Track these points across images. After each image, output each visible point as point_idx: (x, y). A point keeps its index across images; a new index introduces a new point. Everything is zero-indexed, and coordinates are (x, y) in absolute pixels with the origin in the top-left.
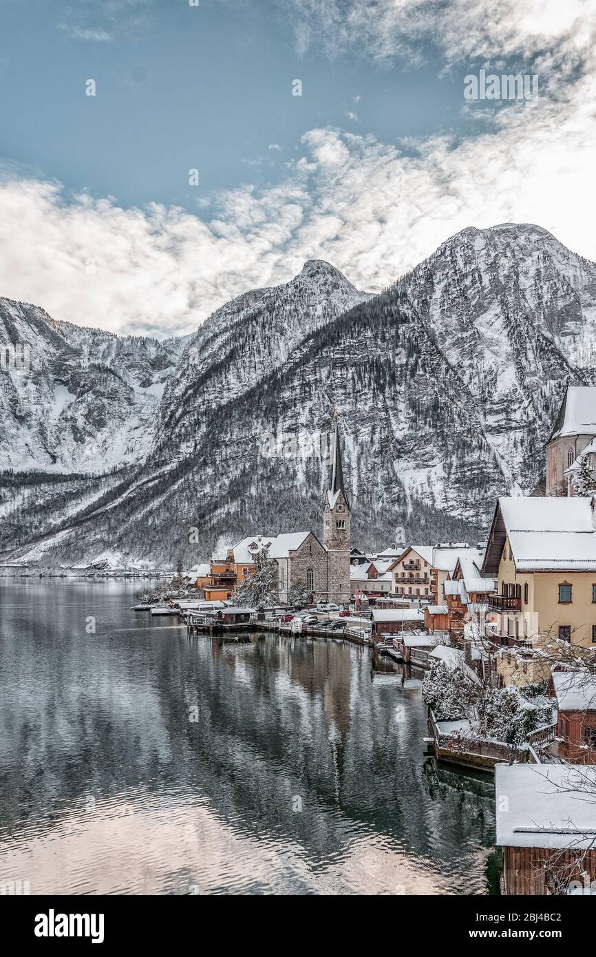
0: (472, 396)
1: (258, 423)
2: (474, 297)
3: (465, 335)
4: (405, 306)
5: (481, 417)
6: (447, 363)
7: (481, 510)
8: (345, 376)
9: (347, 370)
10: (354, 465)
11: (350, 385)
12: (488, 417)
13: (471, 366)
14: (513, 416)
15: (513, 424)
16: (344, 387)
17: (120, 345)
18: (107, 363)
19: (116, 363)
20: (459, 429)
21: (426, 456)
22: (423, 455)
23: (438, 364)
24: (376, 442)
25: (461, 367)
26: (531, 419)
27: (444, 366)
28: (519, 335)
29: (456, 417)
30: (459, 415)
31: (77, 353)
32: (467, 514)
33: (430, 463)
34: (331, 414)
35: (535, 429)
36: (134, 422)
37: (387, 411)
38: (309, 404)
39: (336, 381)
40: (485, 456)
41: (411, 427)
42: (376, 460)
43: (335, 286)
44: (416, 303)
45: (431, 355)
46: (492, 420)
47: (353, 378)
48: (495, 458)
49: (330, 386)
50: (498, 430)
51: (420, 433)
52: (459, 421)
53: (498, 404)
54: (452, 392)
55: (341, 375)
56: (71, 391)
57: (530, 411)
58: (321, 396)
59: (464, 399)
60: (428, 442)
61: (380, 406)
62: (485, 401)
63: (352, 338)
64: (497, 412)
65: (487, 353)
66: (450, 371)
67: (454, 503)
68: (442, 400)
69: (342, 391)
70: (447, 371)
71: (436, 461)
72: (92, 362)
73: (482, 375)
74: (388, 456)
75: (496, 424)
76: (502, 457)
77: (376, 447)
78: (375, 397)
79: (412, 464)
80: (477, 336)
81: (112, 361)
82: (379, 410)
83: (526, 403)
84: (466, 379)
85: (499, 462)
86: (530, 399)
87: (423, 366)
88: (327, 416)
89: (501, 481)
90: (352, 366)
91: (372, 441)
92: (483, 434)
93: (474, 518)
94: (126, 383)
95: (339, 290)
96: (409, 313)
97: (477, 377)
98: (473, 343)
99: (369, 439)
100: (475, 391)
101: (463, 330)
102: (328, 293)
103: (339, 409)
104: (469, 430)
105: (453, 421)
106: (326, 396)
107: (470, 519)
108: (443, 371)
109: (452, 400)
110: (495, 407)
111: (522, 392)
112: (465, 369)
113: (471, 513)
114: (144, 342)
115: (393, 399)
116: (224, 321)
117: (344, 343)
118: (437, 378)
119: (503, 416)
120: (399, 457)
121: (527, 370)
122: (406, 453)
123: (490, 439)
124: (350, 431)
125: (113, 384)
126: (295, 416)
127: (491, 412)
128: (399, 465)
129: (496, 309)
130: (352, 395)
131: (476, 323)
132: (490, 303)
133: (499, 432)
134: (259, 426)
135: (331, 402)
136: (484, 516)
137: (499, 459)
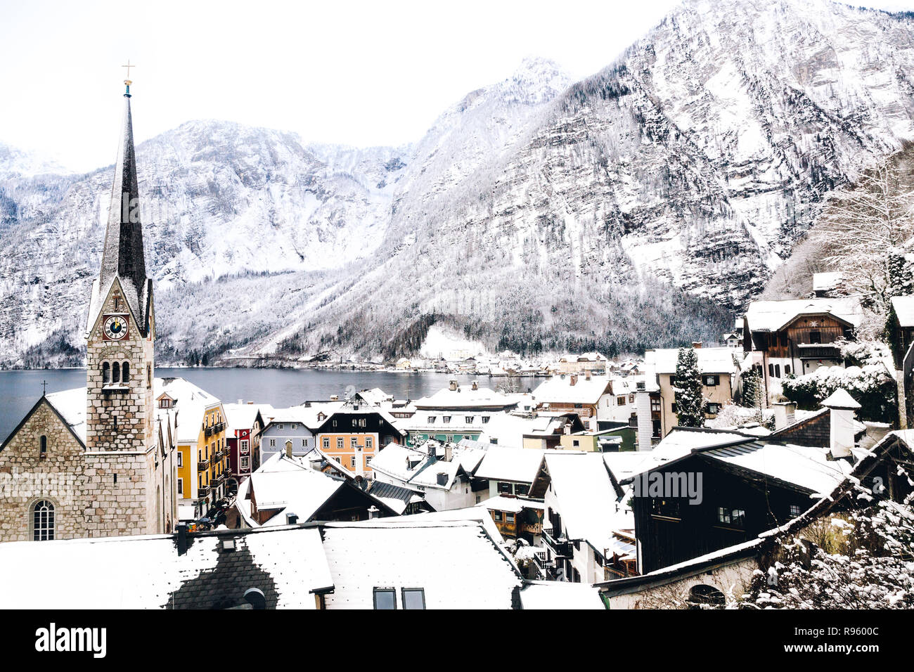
0: (710, 161)
1: (473, 209)
2: (703, 59)
3: (695, 98)
4: (625, 79)
5: (722, 182)
6: (677, 129)
7: (731, 286)
8: (562, 154)
9: (565, 147)
10: (576, 244)
11: (568, 163)
12: (731, 181)
13: (705, 129)
14: (762, 177)
15: (763, 187)
16: (562, 165)
17: (360, 153)
18: (349, 171)
19: (356, 170)
20: (696, 197)
21: (658, 230)
22: (656, 228)
23: (667, 131)
24: (600, 218)
25: (694, 132)
26: (785, 178)
27: (673, 133)
28: (762, 92)
29: (691, 184)
30: (695, 182)
31: (324, 165)
32: (713, 291)
33: (663, 236)
34: (550, 194)
35: (792, 190)
36: (370, 219)
37: (610, 184)
38: (525, 185)
39: (553, 160)
40: (730, 224)
41: (639, 200)
42: (600, 237)
43: (554, 73)
44: (636, 75)
45: (657, 122)
46: (737, 184)
47: (571, 156)
48: (743, 226)
49: (547, 166)
50: (746, 194)
51: (650, 205)
52: (696, 188)
53: (741, 165)
54: (684, 159)
55: (558, 153)
56: (318, 198)
57: (783, 168)
58: (537, 176)
59: (700, 164)
60: (659, 213)
61: (602, 179)
62: (726, 165)
63: (569, 116)
64: (742, 175)
65: (723, 114)
66: (681, 136)
67: (694, 279)
68: (673, 168)
69: (561, 169)
70: (677, 137)
71: (671, 234)
72: (336, 171)
73: (720, 138)
74: (615, 233)
75: (742, 189)
76: (753, 225)
77: (601, 223)
78: (596, 171)
79: (643, 238)
80: (710, 97)
81: (353, 169)
82: (601, 184)
83: (777, 161)
84: (701, 144)
85: (749, 230)
86: (782, 157)
87: (649, 135)
88: (545, 196)
89: (753, 251)
90: (570, 143)
91: (596, 219)
92: (725, 200)
93: (722, 296)
94: (363, 186)
95: (559, 77)
96: (630, 85)
97: (714, 141)
98: (705, 105)
99: (592, 216)
100: (713, 154)
101: (693, 93)
102: (547, 81)
103: (557, 188)
104: (708, 198)
105: (687, 188)
106: (543, 176)
107: (718, 297)
108: (673, 137)
109: (686, 167)
110: (739, 170)
111: (771, 150)
112: (698, 133)
113: (719, 289)
114: (380, 150)
115: (617, 172)
116: (449, 121)
117: (561, 122)
118: (666, 145)
119: (751, 177)
120: (627, 232)
121: (774, 126)
122: (634, 227)
123: (737, 204)
124: (570, 209)
125: (351, 188)
126: (511, 197)
127: (734, 175)
128: (627, 241)
129: (730, 67)
130: (571, 172)
131: (707, 85)
132: (722, 63)
133: (746, 196)
134: (475, 212)
135: (548, 181)
136: (735, 292)
137: (749, 228)
